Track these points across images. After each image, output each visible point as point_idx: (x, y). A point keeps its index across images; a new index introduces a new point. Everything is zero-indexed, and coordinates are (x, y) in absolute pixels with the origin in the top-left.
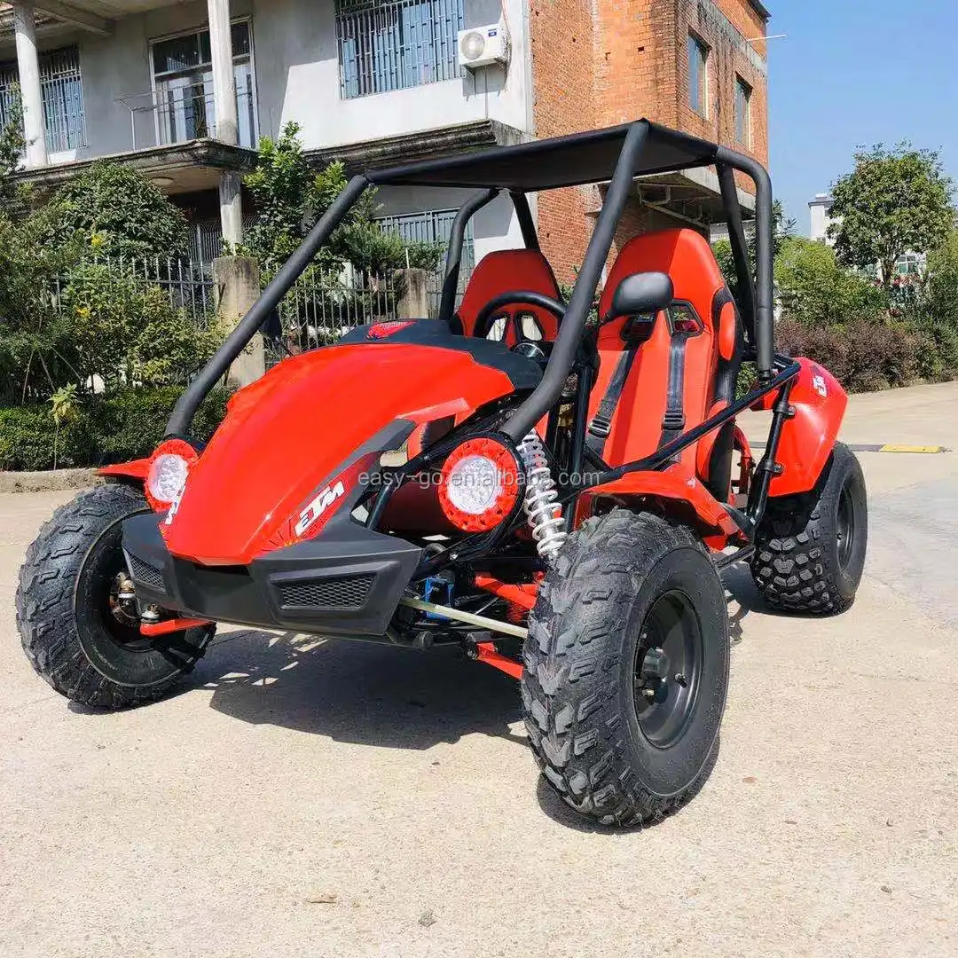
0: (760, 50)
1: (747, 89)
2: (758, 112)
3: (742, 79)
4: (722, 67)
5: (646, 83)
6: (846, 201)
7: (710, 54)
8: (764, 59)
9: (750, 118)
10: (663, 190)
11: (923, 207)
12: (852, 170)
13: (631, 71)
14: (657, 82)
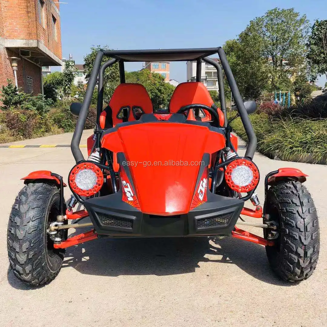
0: (58, 7)
1: (55, 20)
2: (58, 28)
3: (54, 16)
4: (48, 10)
5: (24, 12)
6: (90, 63)
7: (44, 5)
8: (59, 10)
9: (56, 30)
10: (28, 52)
11: (114, 67)
12: (91, 53)
13: (17, 6)
14: (28, 12)
